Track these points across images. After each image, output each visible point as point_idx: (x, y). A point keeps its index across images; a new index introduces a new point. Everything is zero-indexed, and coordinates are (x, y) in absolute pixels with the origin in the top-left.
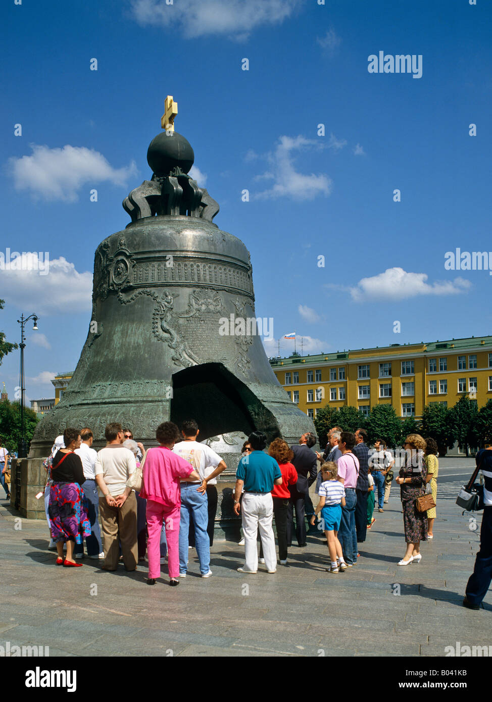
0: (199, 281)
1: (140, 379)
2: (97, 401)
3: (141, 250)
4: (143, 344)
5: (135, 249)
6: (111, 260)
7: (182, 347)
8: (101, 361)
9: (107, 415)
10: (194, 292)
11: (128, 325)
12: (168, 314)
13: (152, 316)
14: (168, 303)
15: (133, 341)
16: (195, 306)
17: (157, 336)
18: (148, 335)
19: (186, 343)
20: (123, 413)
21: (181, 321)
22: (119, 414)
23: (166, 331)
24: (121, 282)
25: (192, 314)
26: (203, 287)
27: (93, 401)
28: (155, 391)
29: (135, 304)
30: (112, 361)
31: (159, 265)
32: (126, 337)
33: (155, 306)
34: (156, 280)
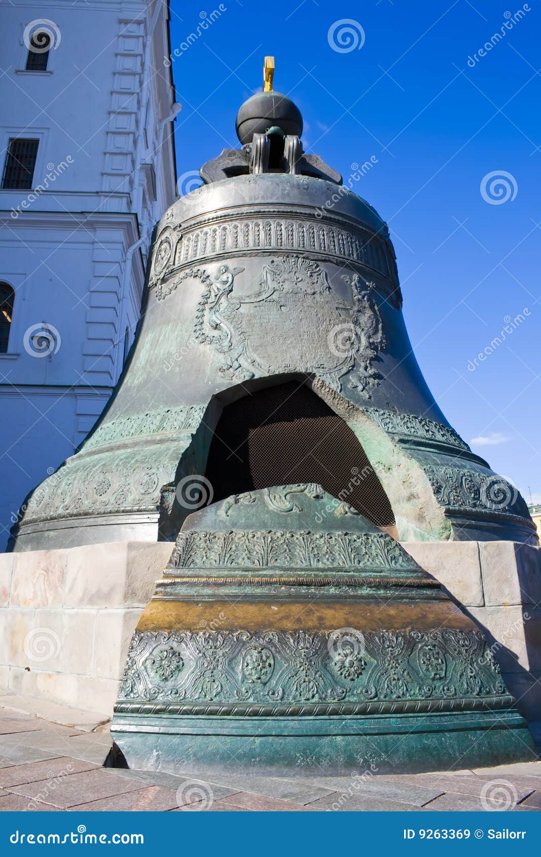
0: (278, 245)
1: (157, 408)
5: (183, 218)
10: (272, 263)
11: (162, 329)
12: (223, 300)
13: (197, 308)
14: (224, 283)
15: (163, 351)
16: (271, 285)
17: (199, 337)
18: (187, 337)
21: (244, 309)
23: (217, 327)
24: (161, 269)
25: (264, 296)
26: (288, 255)
29: (175, 295)
31: (214, 231)
33: (204, 291)
34: (208, 253)
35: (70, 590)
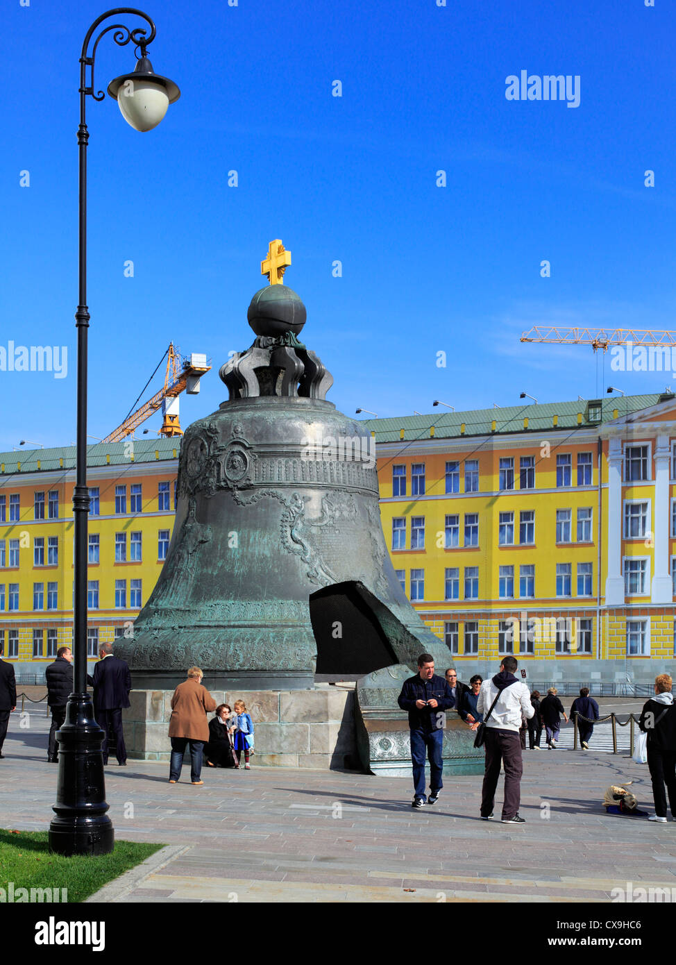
0: (332, 482)
1: (272, 599)
2: (221, 623)
3: (264, 442)
4: (271, 557)
5: (256, 440)
6: (221, 450)
7: (318, 562)
8: (215, 574)
9: (241, 642)
10: (327, 495)
11: (249, 532)
12: (299, 522)
13: (280, 523)
14: (298, 508)
15: (257, 551)
16: (329, 512)
17: (287, 548)
18: (277, 546)
19: (322, 557)
20: (261, 639)
21: (314, 530)
22: (257, 641)
23: (296, 541)
24: (238, 479)
25: (325, 522)
26: (338, 490)
27: (216, 624)
28: (293, 613)
29: (257, 506)
30: (231, 575)
31: (287, 462)
32: (248, 546)
33: (283, 510)
34: (283, 480)
35: (286, 714)
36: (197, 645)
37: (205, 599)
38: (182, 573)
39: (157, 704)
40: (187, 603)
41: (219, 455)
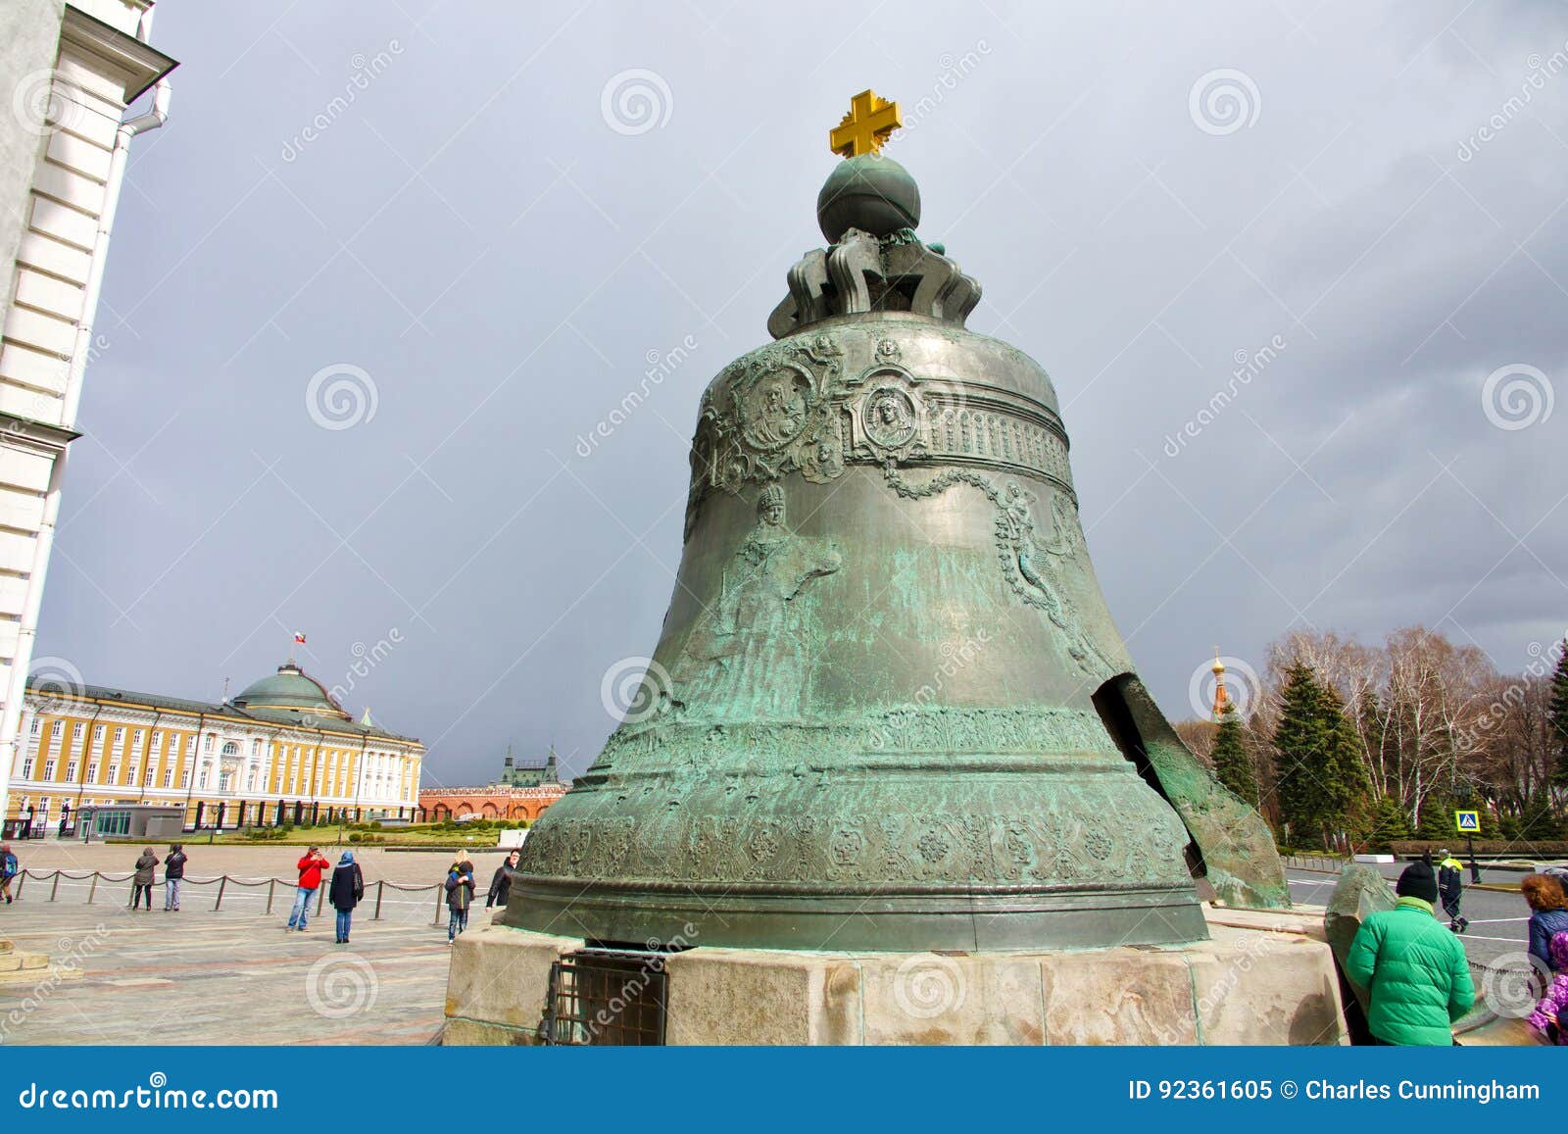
0: (1057, 474)
2: (933, 760)
3: (946, 376)
5: (928, 372)
6: (848, 385)
7: (1076, 627)
8: (867, 642)
12: (1028, 540)
13: (995, 539)
14: (1021, 512)
17: (1017, 592)
18: (998, 586)
19: (1079, 618)
21: (1053, 562)
23: (1032, 581)
24: (894, 443)
25: (1063, 549)
26: (1063, 491)
30: (912, 648)
33: (995, 514)
34: (988, 454)
35: (1216, 1022)
36: (899, 817)
37: (858, 700)
38: (770, 641)
39: (841, 1007)
40: (808, 711)
41: (846, 397)
